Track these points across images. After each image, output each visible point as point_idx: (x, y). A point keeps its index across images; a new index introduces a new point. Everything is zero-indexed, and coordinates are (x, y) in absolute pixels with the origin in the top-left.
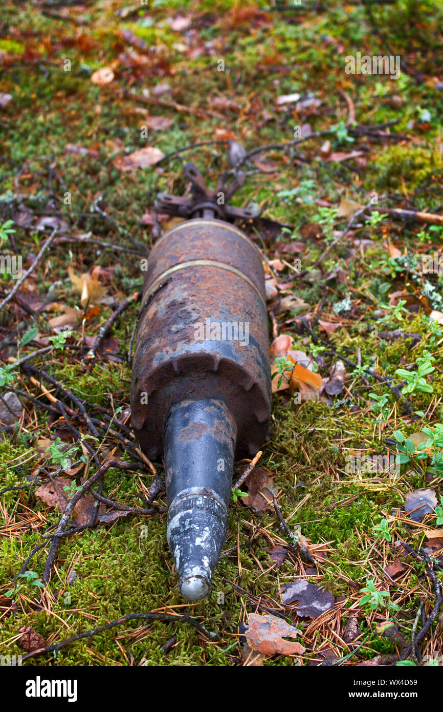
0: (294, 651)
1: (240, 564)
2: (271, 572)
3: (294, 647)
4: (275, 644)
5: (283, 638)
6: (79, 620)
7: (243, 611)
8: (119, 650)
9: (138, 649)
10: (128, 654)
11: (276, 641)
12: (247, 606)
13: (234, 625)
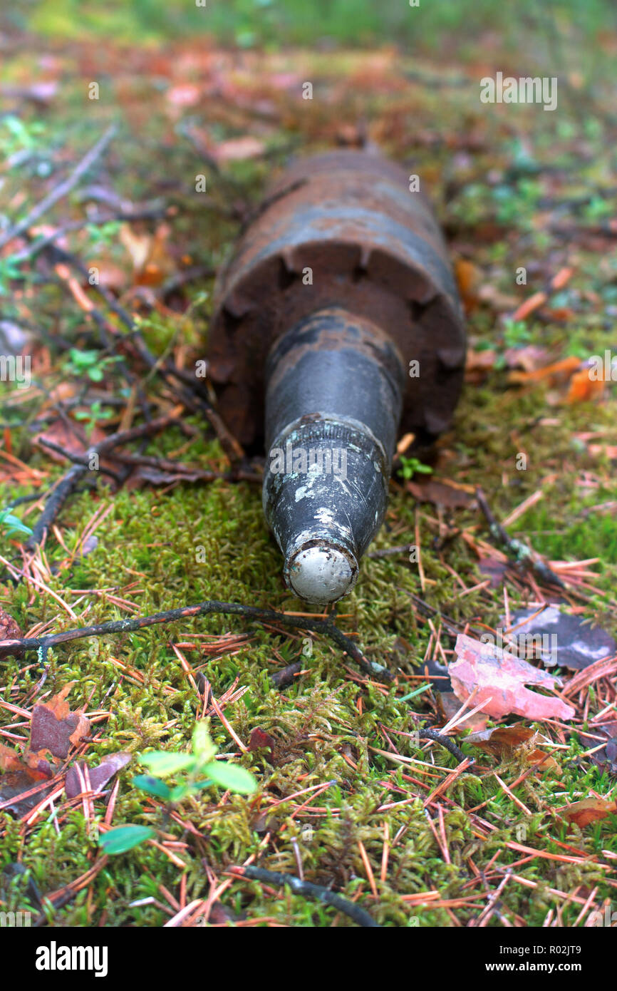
0: (551, 713)
1: (421, 573)
2: (483, 593)
3: (550, 706)
4: (511, 695)
5: (527, 686)
6: (98, 606)
7: (434, 642)
8: (180, 665)
9: (220, 673)
10: (198, 678)
11: (512, 690)
12: (442, 637)
13: (415, 662)
